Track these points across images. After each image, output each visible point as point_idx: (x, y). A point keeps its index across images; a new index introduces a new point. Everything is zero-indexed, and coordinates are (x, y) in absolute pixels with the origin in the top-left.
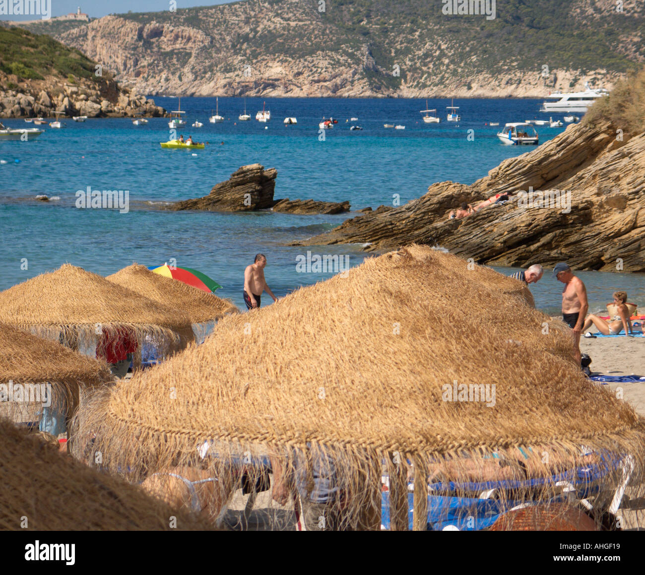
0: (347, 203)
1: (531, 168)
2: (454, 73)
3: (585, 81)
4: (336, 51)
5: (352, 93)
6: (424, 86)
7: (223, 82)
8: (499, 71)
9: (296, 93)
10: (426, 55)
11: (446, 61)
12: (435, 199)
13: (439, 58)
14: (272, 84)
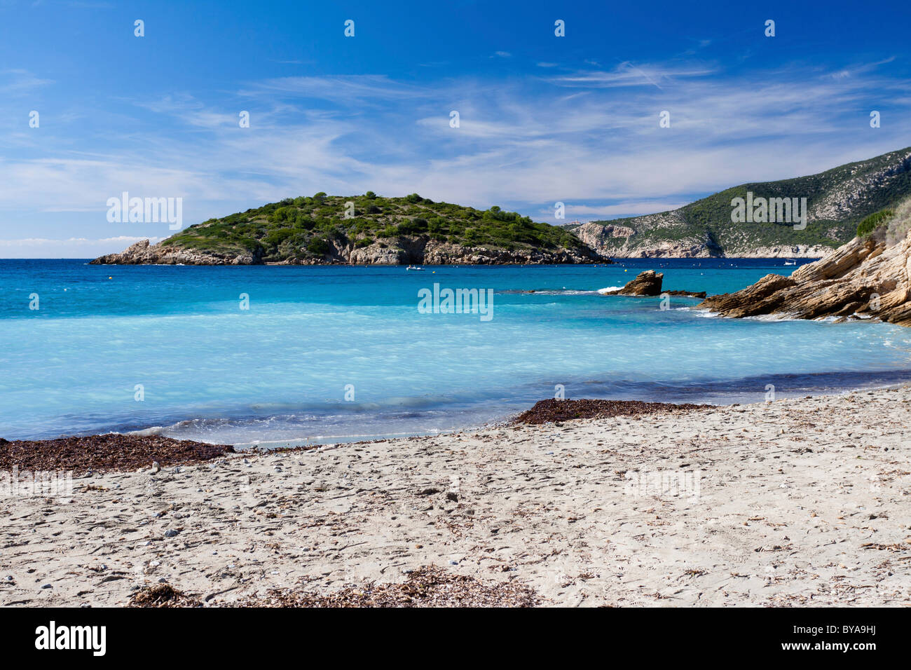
0: (705, 292)
1: (819, 270)
2: (749, 247)
3: (811, 250)
4: (693, 237)
5: (701, 256)
6: (735, 252)
7: (641, 251)
8: (770, 245)
9: (675, 256)
10: (735, 238)
11: (745, 241)
12: (764, 285)
13: (742, 239)
14: (664, 252)
